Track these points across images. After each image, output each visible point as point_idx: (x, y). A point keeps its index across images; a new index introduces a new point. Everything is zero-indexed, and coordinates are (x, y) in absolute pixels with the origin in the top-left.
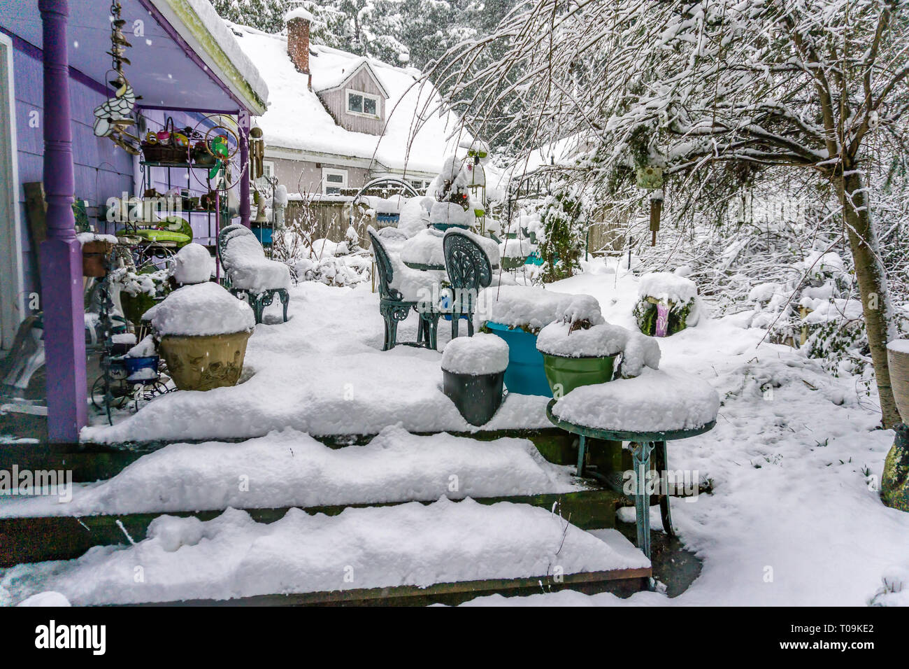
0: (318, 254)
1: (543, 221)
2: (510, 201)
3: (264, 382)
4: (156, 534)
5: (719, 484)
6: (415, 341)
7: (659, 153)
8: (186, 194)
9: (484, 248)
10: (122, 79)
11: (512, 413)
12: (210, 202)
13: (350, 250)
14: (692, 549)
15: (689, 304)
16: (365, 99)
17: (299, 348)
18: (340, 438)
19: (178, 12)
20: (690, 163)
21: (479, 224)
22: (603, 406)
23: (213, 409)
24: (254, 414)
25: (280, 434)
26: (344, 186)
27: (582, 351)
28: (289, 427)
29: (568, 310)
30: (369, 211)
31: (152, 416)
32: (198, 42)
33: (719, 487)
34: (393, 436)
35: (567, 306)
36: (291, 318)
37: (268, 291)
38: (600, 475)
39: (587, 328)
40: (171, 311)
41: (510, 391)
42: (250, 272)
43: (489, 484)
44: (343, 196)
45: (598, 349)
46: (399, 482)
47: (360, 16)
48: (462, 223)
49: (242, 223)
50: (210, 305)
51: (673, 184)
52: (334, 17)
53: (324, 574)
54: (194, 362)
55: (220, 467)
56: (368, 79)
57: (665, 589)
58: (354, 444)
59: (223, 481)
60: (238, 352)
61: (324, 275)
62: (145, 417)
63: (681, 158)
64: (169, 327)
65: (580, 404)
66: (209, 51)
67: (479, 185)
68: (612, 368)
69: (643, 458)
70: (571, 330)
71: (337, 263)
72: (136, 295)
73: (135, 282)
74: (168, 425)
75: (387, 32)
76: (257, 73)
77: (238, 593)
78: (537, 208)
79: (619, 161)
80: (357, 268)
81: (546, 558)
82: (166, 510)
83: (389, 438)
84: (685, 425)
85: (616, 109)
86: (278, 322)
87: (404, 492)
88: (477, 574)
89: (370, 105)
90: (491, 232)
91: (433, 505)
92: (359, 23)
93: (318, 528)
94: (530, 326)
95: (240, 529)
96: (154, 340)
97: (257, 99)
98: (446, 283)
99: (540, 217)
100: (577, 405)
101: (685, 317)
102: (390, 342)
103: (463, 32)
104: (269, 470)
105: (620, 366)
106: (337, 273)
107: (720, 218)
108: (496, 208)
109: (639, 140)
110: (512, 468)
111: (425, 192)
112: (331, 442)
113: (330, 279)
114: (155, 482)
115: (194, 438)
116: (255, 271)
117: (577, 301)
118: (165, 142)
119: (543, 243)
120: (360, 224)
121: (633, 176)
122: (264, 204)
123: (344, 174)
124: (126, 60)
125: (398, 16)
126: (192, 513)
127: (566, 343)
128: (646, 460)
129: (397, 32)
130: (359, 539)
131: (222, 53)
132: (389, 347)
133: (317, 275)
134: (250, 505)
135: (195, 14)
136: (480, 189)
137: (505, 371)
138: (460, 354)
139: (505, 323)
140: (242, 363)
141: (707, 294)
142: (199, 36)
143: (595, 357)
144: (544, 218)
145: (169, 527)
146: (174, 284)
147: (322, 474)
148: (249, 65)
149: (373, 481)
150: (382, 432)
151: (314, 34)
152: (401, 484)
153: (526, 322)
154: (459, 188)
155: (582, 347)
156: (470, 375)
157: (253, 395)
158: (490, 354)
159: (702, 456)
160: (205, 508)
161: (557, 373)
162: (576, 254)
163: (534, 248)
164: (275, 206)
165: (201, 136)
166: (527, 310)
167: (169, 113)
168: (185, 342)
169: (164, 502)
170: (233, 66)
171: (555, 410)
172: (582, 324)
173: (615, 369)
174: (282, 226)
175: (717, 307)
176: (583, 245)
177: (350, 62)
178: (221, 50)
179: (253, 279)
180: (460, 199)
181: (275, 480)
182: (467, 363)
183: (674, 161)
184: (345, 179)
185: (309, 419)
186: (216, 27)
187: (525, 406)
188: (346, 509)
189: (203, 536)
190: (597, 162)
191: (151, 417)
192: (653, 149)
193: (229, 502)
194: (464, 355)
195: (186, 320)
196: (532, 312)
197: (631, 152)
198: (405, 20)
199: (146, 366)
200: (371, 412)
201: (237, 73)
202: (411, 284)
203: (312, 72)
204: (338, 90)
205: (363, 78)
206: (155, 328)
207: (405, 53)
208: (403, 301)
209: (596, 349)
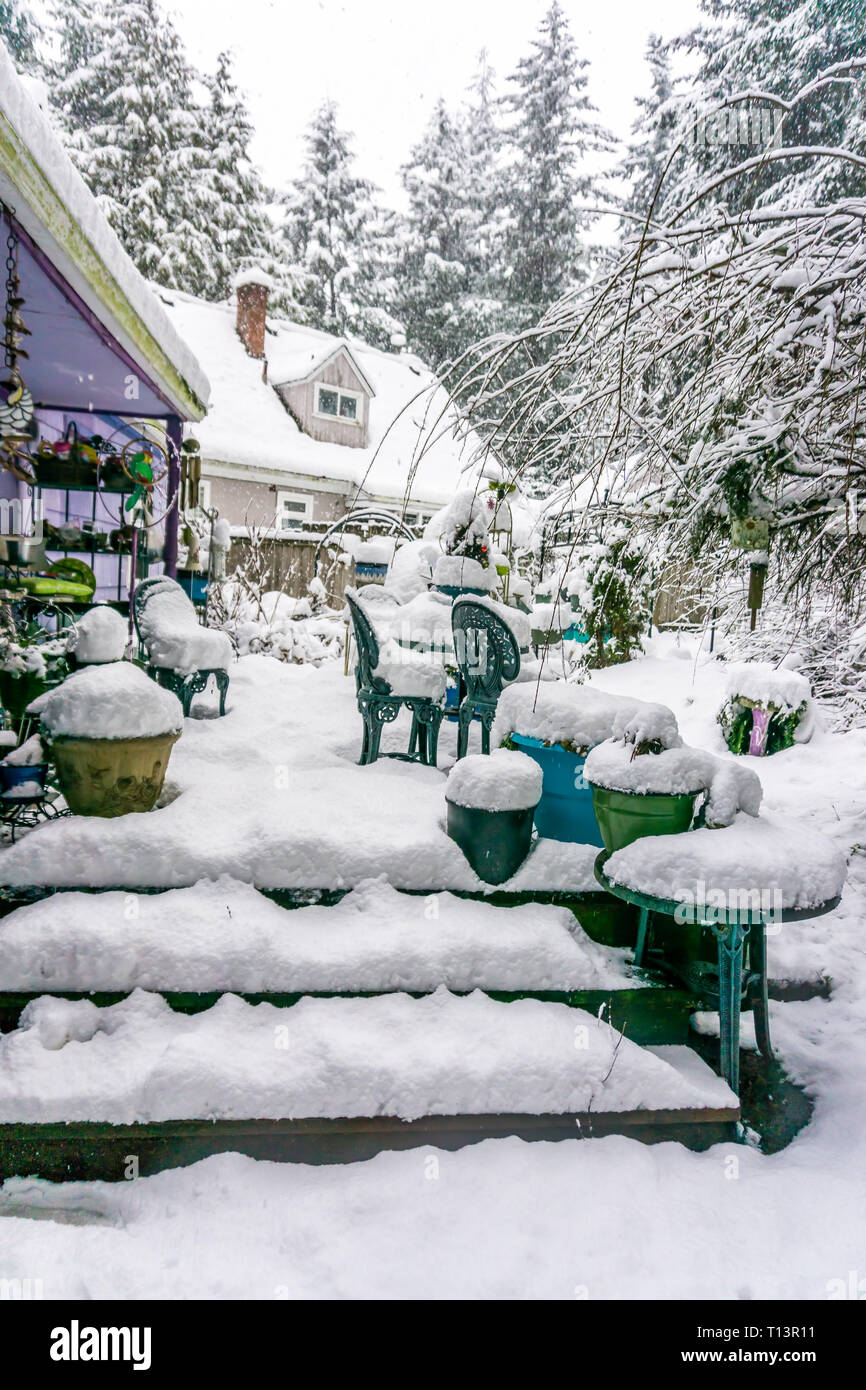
0: (269, 615)
1: (590, 580)
2: (543, 548)
3: (194, 808)
4: (33, 1023)
5: (841, 984)
6: (405, 751)
7: (765, 499)
8: (90, 528)
9: (510, 625)
10: (16, 379)
11: (544, 868)
12: (124, 541)
13: (314, 610)
14: (799, 1082)
15: (800, 711)
16: (342, 398)
17: (242, 757)
18: (298, 893)
19: (95, 286)
20: (808, 514)
21: (501, 585)
22: (678, 867)
23: (120, 845)
24: (177, 854)
25: (213, 885)
26: (307, 517)
27: (649, 786)
28: (226, 876)
29: (630, 725)
30: (342, 557)
31: (36, 851)
32: (120, 324)
33: (840, 988)
34: (373, 893)
35: (630, 718)
36: (230, 710)
37: (200, 672)
38: (668, 966)
39: (657, 752)
40: (69, 704)
41: (542, 835)
42: (177, 643)
43: (509, 972)
44: (306, 533)
45: (673, 783)
46: (380, 962)
47: (337, 280)
48: (479, 586)
49: (167, 572)
50: (124, 696)
51: (782, 541)
52: (302, 281)
53: (269, 1094)
54: (97, 775)
55: (127, 930)
56: (347, 369)
57: (758, 1140)
58: (317, 903)
59: (131, 950)
60: (158, 764)
61: (276, 646)
62: (26, 852)
63: (794, 505)
64: (63, 725)
65: (645, 863)
66: (134, 337)
67: (503, 530)
68: (691, 811)
69: (733, 946)
70: (635, 754)
71: (296, 630)
72: (19, 676)
73: (19, 657)
74: (58, 866)
75: (375, 304)
76: (196, 365)
77: (147, 1115)
78: (581, 560)
79: (706, 509)
80: (322, 637)
81: (587, 1086)
82: (48, 989)
83: (368, 897)
84: (797, 902)
85: (702, 433)
86: (211, 716)
87: (387, 977)
88: (487, 1105)
89: (349, 405)
90: (518, 597)
91: (427, 998)
92: (336, 290)
93: (262, 1025)
94: (575, 743)
95: (151, 1020)
96: (43, 743)
97: (195, 400)
98: (453, 668)
99: (586, 575)
100: (640, 864)
101: (793, 729)
102: (369, 753)
103: (482, 305)
104: (196, 937)
105: (703, 809)
106: (295, 643)
107: (848, 591)
108: (522, 558)
109: (737, 481)
110: (544, 949)
111: (422, 530)
112: (285, 898)
113: (285, 652)
114: (36, 948)
115: (92, 886)
116: (183, 642)
117: (644, 712)
118: (64, 455)
119: (590, 611)
120: (330, 574)
121: (725, 528)
122: (197, 546)
123: (309, 501)
124: (24, 354)
125: (391, 281)
126: (85, 995)
127: (627, 773)
128: (736, 949)
129: (388, 304)
130: (320, 1044)
131: (152, 339)
132: (368, 760)
133: (267, 645)
134: (167, 986)
135: (119, 288)
136: (504, 536)
137: (536, 806)
138: (474, 781)
139: (537, 736)
140: (163, 779)
141: (825, 696)
142: (122, 316)
143: (668, 795)
144: (591, 576)
145: (51, 1013)
146: (74, 663)
147: (272, 947)
148: (187, 356)
149: (341, 959)
150: (357, 887)
151: (275, 306)
152: (382, 966)
153: (569, 737)
154: (476, 537)
155: (648, 780)
156: (487, 812)
157: (178, 827)
158: (516, 782)
159: (816, 941)
160: (104, 988)
161: (613, 815)
162: (636, 629)
163: (576, 617)
164: (213, 548)
165: (114, 449)
166: (570, 720)
167: (72, 416)
168: (84, 747)
169: (48, 977)
170: (165, 356)
171: (607, 868)
172: (651, 746)
173: (696, 813)
174: (221, 576)
175: (840, 716)
176: (647, 616)
177: (322, 345)
178: (149, 334)
179: (180, 656)
180: (478, 552)
181: (204, 952)
182: (483, 793)
183: (785, 509)
184: (310, 508)
185: (255, 863)
186: (145, 305)
187: (563, 859)
188: (304, 998)
189: (99, 1029)
190: (674, 507)
191: (34, 854)
192: (756, 493)
193: (138, 981)
194: (480, 780)
195: (90, 716)
196: (577, 724)
197: (725, 496)
198: (401, 288)
199: (29, 779)
200: (343, 857)
201: (170, 365)
202: (405, 672)
203: (268, 357)
204: (305, 385)
205: (341, 367)
206: (44, 725)
207: (400, 333)
208: (392, 694)
209: (670, 783)
